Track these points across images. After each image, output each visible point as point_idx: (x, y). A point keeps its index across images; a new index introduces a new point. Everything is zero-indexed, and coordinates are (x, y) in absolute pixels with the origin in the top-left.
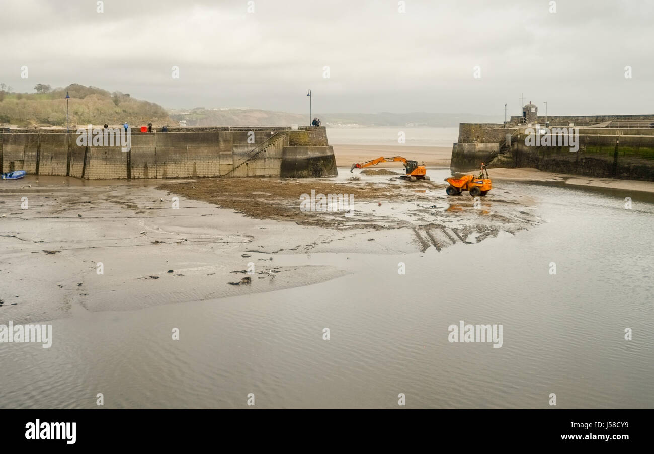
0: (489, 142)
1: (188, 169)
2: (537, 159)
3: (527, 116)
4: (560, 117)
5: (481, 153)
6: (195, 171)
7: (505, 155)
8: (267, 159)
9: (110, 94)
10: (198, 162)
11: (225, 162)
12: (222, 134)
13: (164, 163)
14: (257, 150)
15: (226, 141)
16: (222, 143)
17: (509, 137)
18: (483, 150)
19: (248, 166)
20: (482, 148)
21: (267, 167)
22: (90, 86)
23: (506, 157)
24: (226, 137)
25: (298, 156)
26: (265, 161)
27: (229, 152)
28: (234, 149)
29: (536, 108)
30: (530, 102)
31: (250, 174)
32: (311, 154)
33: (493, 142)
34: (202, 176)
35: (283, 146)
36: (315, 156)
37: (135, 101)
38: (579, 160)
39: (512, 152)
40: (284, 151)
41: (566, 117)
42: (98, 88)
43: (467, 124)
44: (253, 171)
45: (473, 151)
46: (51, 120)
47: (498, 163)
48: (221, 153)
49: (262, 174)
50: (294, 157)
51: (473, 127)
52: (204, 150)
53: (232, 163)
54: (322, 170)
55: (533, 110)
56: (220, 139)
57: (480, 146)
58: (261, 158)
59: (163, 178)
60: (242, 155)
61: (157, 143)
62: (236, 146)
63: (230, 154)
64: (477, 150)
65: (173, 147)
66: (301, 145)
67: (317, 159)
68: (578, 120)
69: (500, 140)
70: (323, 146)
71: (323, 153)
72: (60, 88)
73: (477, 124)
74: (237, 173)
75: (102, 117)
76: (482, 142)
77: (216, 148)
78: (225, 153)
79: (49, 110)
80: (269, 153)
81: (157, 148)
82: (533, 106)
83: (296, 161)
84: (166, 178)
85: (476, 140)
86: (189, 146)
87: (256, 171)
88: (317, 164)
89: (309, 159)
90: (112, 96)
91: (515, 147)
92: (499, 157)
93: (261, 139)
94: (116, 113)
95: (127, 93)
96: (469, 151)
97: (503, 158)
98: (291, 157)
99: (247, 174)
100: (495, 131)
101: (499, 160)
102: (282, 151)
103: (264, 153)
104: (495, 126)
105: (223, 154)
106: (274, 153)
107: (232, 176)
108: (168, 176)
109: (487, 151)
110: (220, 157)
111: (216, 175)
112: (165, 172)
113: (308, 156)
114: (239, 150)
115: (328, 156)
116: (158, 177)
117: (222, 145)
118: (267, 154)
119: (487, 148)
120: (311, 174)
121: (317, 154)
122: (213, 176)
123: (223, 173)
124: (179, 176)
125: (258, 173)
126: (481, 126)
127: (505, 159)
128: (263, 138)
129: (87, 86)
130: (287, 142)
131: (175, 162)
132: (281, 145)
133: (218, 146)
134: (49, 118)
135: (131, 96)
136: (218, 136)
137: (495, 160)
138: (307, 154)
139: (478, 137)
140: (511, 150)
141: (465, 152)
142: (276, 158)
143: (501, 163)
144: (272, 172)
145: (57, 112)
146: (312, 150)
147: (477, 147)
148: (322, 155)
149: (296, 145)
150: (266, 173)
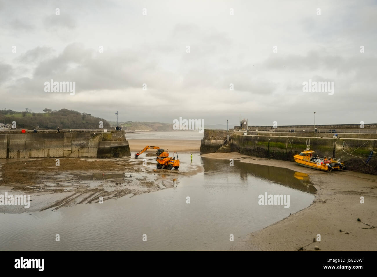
0: (218, 139)
1: (44, 153)
2: (240, 148)
3: (242, 126)
4: (258, 126)
5: (214, 145)
6: (48, 154)
7: (226, 146)
8: (90, 148)
9: (81, 114)
10: (51, 149)
11: (66, 149)
12: (66, 134)
13: (30, 149)
14: (86, 143)
15: (68, 138)
16: (65, 138)
17: (228, 136)
18: (215, 143)
19: (79, 151)
20: (214, 142)
21: (90, 152)
22: (71, 110)
23: (227, 147)
24: (68, 135)
25: (105, 146)
26: (89, 149)
27: (69, 144)
28: (73, 142)
29: (247, 122)
30: (244, 119)
31: (80, 156)
32: (113, 145)
33: (221, 139)
34: (53, 157)
35: (99, 141)
36: (115, 146)
37: (93, 117)
38: (255, 149)
39: (230, 144)
40: (100, 143)
41: (261, 126)
42: (75, 111)
43: (207, 130)
44: (82, 154)
45: (210, 144)
46: (48, 126)
47: (222, 150)
48: (64, 144)
49: (87, 155)
50: (104, 146)
51: (210, 131)
52: (55, 143)
53: (71, 150)
54: (118, 153)
55: (245, 123)
56: (65, 137)
57: (213, 141)
58: (86, 147)
59: (29, 158)
60: (77, 145)
61: (26, 139)
62: (74, 141)
63: (70, 145)
64: (211, 143)
65: (36, 141)
66: (108, 140)
67: (116, 148)
68: (266, 128)
69: (224, 138)
70: (121, 141)
71: (120, 144)
72: (55, 111)
73: (212, 130)
74: (73, 155)
75: (75, 125)
76: (215, 139)
77: (62, 142)
78: (67, 144)
79: (48, 121)
80: (91, 145)
81: (26, 141)
82: (245, 121)
83: (104, 149)
84: (31, 158)
85: (212, 138)
86: (46, 141)
87: (83, 154)
88: (116, 151)
89: (111, 148)
90: (82, 115)
91: (231, 142)
92: (223, 147)
93: (88, 137)
94: (83, 123)
95: (89, 114)
96: (207, 144)
97: (225, 148)
98: (102, 146)
99: (78, 156)
100: (222, 133)
101: (223, 148)
102: (98, 143)
103: (88, 144)
104: (223, 131)
105: (65, 145)
106: (94, 144)
107: (70, 157)
108: (32, 157)
109: (217, 144)
110: (64, 146)
111: (61, 156)
112: (30, 155)
113: (111, 146)
114: (76, 143)
115: (123, 146)
116: (26, 157)
117: (65, 140)
118: (90, 145)
119: (217, 142)
120: (112, 156)
121: (117, 145)
122: (59, 156)
123: (65, 155)
124: (39, 157)
125: (85, 155)
126: (214, 131)
127: (226, 148)
128: (89, 136)
129: (70, 110)
130: (101, 139)
131: (37, 149)
132: (98, 140)
133: (63, 140)
134: (47, 125)
135: (91, 115)
136: (63, 135)
137: (221, 148)
138: (111, 145)
139: (212, 136)
140: (229, 143)
141: (206, 144)
142: (95, 147)
143: (224, 150)
144: (92, 155)
145: (52, 122)
146: (114, 143)
147: (211, 142)
148: (120, 145)
149: (106, 140)
150: (89, 155)
